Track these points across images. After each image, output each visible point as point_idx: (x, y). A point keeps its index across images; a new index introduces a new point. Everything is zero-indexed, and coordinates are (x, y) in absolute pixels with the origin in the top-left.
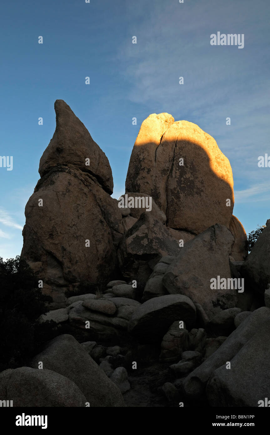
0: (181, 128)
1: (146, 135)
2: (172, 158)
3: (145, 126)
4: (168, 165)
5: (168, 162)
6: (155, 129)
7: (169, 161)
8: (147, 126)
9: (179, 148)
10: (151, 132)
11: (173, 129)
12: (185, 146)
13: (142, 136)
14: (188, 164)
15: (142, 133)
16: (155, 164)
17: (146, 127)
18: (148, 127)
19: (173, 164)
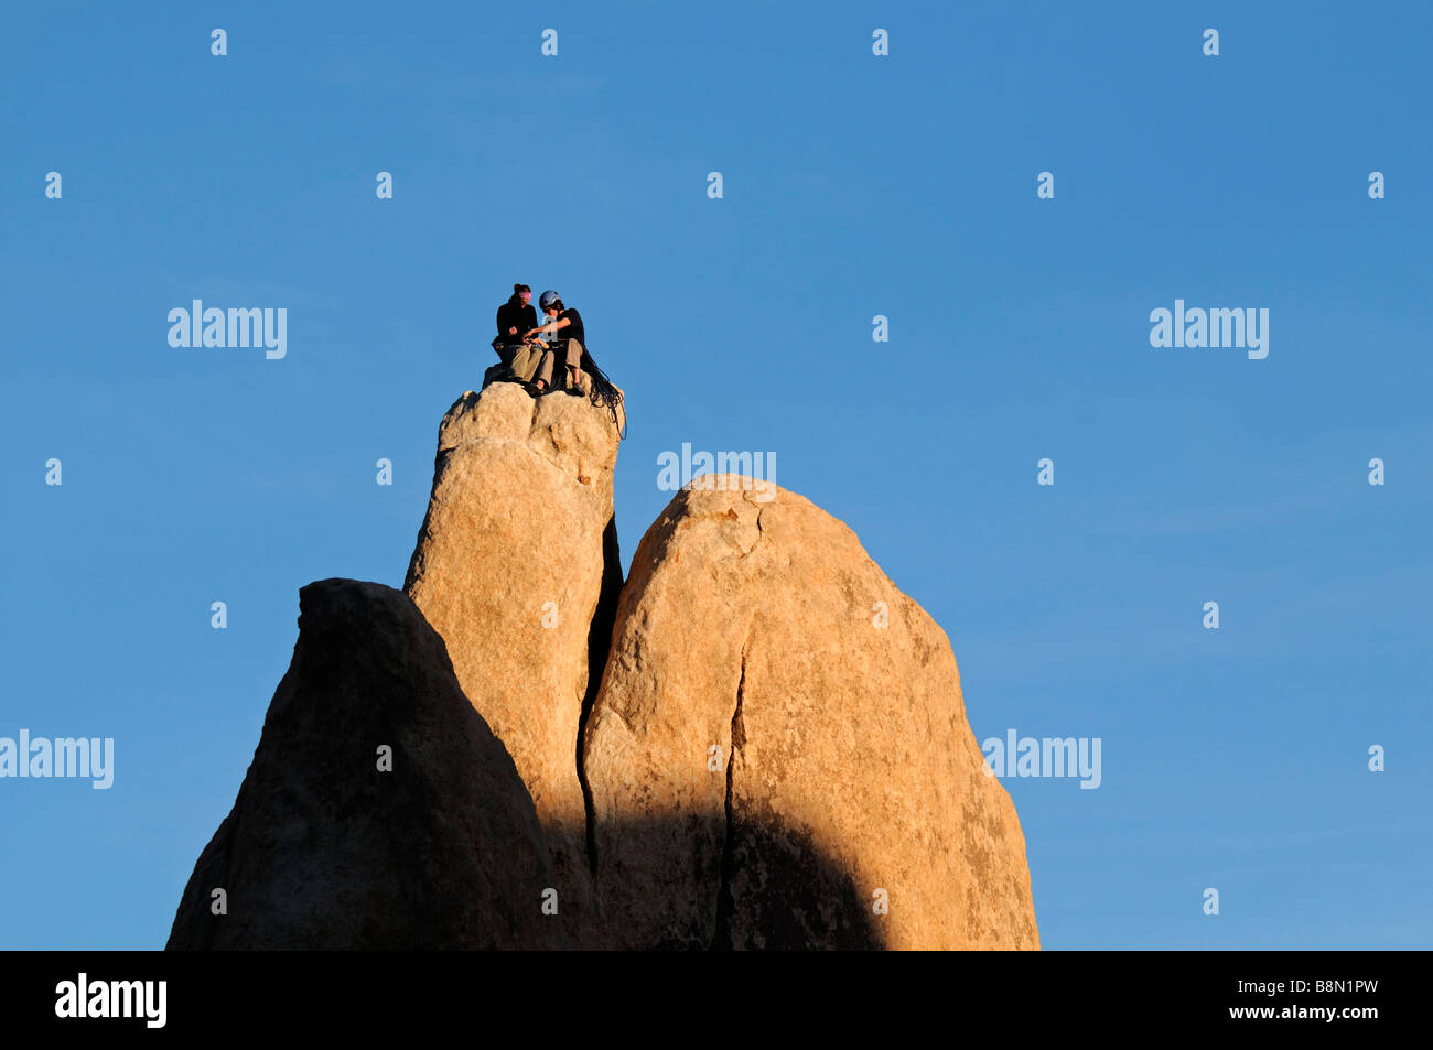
0: (761, 573)
1: (490, 609)
2: (719, 841)
3: (471, 522)
4: (695, 909)
5: (690, 879)
6: (558, 561)
7: (698, 874)
8: (487, 523)
9: (761, 753)
10: (534, 585)
11: (705, 576)
12: (798, 740)
13: (455, 608)
14: (825, 906)
15: (449, 582)
16: (587, 886)
17: (482, 533)
18: (496, 528)
19: (726, 901)
